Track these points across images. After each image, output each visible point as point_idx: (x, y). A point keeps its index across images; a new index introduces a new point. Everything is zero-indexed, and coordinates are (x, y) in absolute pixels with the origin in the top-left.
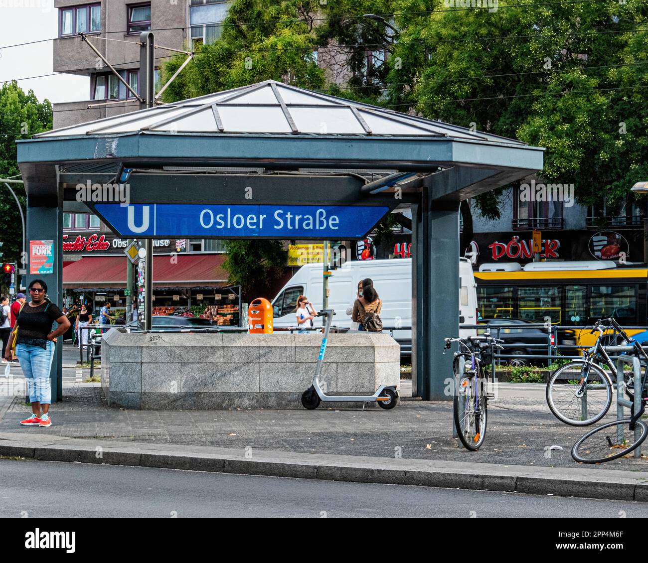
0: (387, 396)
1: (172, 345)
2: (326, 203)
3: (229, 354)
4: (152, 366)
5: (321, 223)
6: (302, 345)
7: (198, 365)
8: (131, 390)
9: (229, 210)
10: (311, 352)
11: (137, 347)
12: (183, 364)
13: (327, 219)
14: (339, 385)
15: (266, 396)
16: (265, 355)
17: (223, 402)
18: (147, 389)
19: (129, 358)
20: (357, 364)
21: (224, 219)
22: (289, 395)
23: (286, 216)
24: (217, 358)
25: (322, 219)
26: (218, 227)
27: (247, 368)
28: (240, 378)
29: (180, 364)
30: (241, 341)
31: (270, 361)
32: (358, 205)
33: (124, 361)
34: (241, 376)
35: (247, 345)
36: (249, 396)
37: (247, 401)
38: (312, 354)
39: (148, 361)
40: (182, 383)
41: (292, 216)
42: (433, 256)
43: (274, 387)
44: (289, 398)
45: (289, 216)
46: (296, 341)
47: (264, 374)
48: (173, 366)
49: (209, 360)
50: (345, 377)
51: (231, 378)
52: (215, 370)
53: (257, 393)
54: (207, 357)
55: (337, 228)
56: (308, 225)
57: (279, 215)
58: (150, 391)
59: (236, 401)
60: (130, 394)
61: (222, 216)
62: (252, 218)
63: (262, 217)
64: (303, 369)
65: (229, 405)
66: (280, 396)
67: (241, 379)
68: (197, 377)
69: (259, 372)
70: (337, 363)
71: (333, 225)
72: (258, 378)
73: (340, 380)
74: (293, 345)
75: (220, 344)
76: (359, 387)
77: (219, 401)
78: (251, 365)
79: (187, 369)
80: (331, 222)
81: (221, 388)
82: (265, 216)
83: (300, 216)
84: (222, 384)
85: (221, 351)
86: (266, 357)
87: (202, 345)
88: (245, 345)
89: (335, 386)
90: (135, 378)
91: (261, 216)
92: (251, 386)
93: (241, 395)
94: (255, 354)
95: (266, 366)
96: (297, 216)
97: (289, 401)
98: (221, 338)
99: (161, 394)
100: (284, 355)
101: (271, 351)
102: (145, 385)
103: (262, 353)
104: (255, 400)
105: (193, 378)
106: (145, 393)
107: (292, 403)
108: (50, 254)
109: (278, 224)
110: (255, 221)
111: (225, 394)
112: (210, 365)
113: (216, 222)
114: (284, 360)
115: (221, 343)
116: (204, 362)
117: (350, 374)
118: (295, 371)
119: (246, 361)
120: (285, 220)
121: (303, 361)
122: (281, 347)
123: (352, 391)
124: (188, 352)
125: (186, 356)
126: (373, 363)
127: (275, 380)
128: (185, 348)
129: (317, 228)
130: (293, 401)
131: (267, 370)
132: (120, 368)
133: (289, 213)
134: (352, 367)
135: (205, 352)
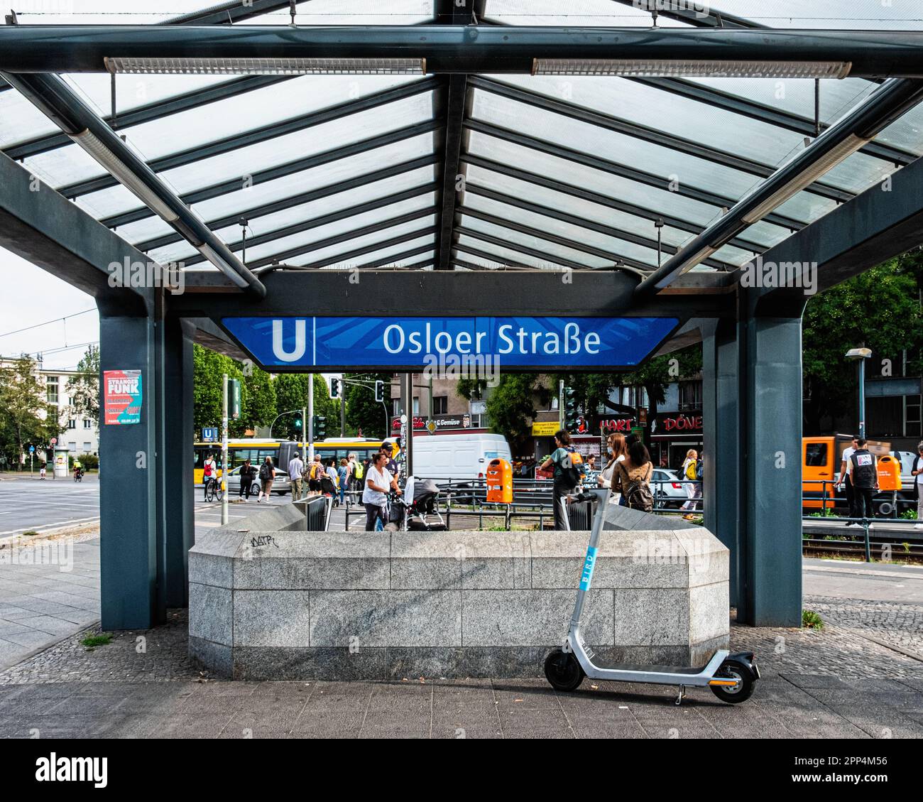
0: (731, 676)
1: (291, 555)
2: (580, 314)
3: (402, 573)
4: (253, 595)
5: (572, 345)
6: (545, 554)
7: (342, 594)
8: (218, 640)
9: (428, 325)
10: (563, 569)
11: (226, 558)
12: (314, 592)
13: (582, 337)
14: (618, 632)
15: (476, 653)
16: (472, 574)
17: (392, 666)
18: (244, 640)
19: (214, 577)
20: (654, 592)
21: (422, 339)
22: (520, 652)
23: (518, 334)
24: (378, 579)
25: (573, 338)
26: (411, 351)
27: (437, 601)
28: (424, 619)
29: (307, 592)
30: (426, 546)
31: (482, 586)
32: (628, 315)
33: (209, 583)
34: (427, 615)
35: (436, 555)
36: (443, 654)
37: (438, 664)
38: (566, 573)
39: (244, 586)
40: (312, 629)
41: (526, 334)
42: (759, 391)
43: (491, 636)
44: (520, 658)
45: (522, 334)
46: (533, 545)
47: (470, 611)
48: (293, 595)
49: (363, 583)
50: (631, 618)
51: (407, 620)
52: (374, 604)
53: (457, 648)
54: (359, 578)
55: (597, 351)
56: (551, 347)
57: (507, 332)
58: (250, 645)
59: (417, 663)
60: (218, 646)
61: (418, 334)
62: (464, 338)
63: (479, 336)
64: (548, 602)
65: (404, 672)
66: (502, 654)
67: (427, 621)
68: (340, 617)
69: (460, 608)
70: (614, 590)
71: (591, 346)
72: (459, 619)
73: (620, 623)
74: (528, 555)
75: (385, 553)
76: (657, 635)
77: (385, 663)
78: (445, 594)
79: (322, 602)
80: (587, 343)
81: (387, 639)
82: (484, 334)
83: (540, 334)
84: (390, 631)
85: (386, 567)
86: (475, 578)
87: (350, 555)
88: (433, 556)
89: (610, 634)
90: (224, 617)
91: (478, 334)
92: (445, 634)
93: (426, 653)
94: (453, 573)
95: (474, 596)
96: (534, 334)
97: (521, 664)
98: (387, 541)
99: (270, 651)
100: (509, 574)
101: (484, 567)
102: (240, 632)
103: (465, 571)
104: (454, 662)
105: (333, 619)
106: (240, 649)
107: (527, 668)
108: (137, 391)
109: (506, 346)
110: (469, 341)
111: (395, 651)
112: (366, 595)
113: (409, 345)
114: (511, 584)
115: (387, 550)
116: (354, 587)
117: (640, 611)
118: (531, 605)
119: (436, 586)
120: (516, 340)
121: (548, 586)
122: (504, 560)
123: (644, 643)
124: (321, 570)
125: (318, 577)
126: (686, 588)
127: (494, 623)
128: (317, 560)
129: (566, 352)
130: (529, 664)
131: (476, 604)
132: (202, 594)
133: (522, 330)
134: (643, 597)
135: (354, 569)
